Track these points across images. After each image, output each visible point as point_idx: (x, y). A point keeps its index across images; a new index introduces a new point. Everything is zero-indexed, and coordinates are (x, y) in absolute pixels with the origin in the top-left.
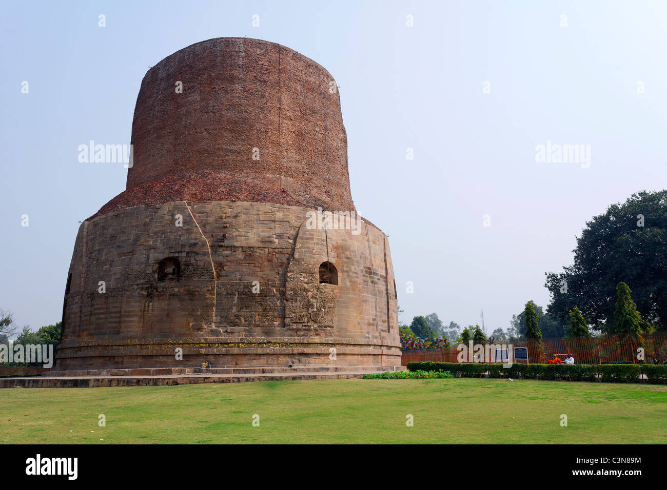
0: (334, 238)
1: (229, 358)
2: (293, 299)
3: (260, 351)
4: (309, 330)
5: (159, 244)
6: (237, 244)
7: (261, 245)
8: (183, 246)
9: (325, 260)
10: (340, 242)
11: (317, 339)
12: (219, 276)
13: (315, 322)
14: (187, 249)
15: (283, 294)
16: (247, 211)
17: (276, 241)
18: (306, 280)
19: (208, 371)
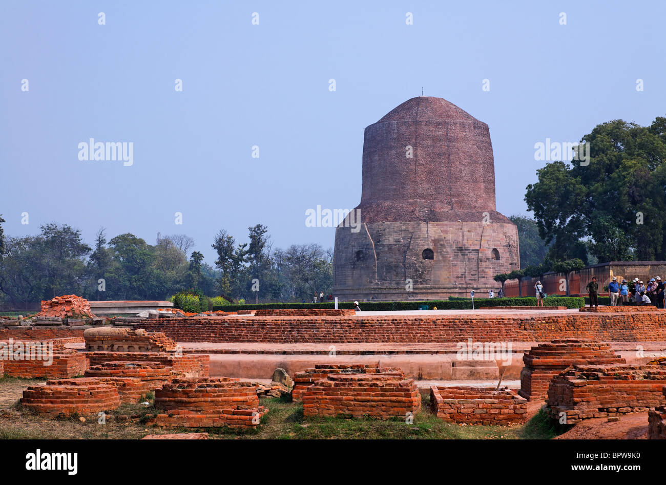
0: (433, 236)
1: (382, 295)
2: (409, 268)
3: (394, 292)
4: (418, 282)
5: (356, 244)
6: (384, 244)
7: (395, 243)
8: (364, 245)
9: (426, 248)
10: (436, 237)
11: (421, 286)
12: (378, 259)
13: (421, 278)
14: (365, 247)
15: (405, 265)
16: (389, 227)
17: (402, 240)
18: (415, 259)
19: (372, 300)
